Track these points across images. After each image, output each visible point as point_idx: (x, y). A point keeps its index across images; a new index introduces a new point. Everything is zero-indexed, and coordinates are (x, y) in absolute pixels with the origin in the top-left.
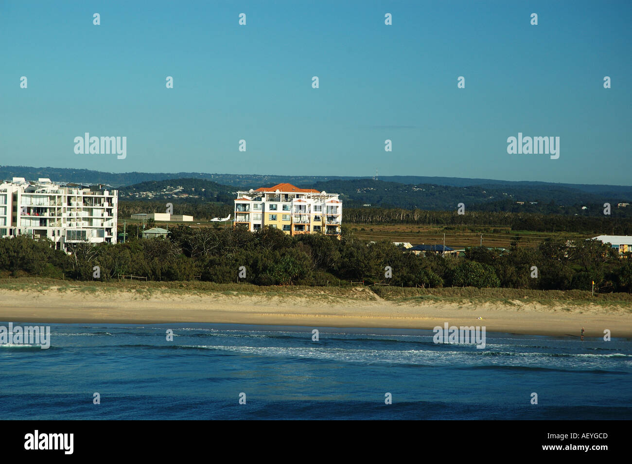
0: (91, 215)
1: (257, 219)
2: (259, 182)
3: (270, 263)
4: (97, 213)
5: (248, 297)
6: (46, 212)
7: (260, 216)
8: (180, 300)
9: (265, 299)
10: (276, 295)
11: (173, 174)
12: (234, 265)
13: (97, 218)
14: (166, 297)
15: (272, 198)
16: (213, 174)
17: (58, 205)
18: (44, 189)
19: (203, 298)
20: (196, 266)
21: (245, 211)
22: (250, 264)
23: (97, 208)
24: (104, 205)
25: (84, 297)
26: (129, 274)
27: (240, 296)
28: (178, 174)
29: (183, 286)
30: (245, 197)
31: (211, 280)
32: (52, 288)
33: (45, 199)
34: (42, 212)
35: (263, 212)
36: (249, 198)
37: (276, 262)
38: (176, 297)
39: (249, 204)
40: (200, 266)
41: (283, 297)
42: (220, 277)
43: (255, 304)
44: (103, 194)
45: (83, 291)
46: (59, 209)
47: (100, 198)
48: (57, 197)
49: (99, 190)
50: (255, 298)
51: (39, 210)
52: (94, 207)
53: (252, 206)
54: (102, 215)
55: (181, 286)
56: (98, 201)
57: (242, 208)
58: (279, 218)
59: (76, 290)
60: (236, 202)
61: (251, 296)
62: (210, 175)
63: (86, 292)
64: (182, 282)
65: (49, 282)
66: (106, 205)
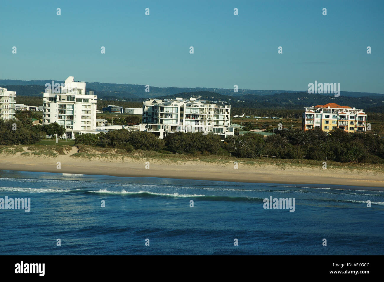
0: (218, 118)
1: (317, 123)
2: (241, 93)
3: (345, 150)
4: (221, 117)
5: (339, 169)
6: (198, 117)
7: (319, 121)
8: (301, 170)
9: (350, 171)
10: (355, 168)
11: (193, 88)
12: (324, 150)
13: (221, 120)
14: (294, 168)
15: (326, 111)
16: (215, 89)
17: (205, 113)
18: (196, 104)
19: (314, 169)
20: (303, 151)
21: (311, 118)
22: (333, 150)
23: (221, 115)
24: (225, 113)
25: (249, 167)
26: (266, 154)
27: (335, 169)
28: (195, 88)
29: (299, 162)
30: (311, 110)
31: (313, 159)
32: (230, 162)
33: (198, 110)
34: (196, 117)
35: (321, 119)
36: (314, 111)
37: (349, 149)
38: (299, 168)
39: (313, 115)
40: (305, 151)
41: (359, 170)
42: (318, 157)
43: (345, 173)
44: (224, 107)
45: (247, 164)
46: (205, 115)
47: (223, 110)
48: (204, 109)
49: (222, 105)
50: (343, 170)
51: (195, 116)
52: (219, 114)
53: (315, 116)
54: (224, 119)
55: (298, 162)
56: (222, 111)
57: (309, 117)
58: (331, 122)
59: (243, 163)
60: (306, 113)
61: (341, 169)
62: (213, 89)
63: (249, 164)
64: (298, 160)
65: (226, 159)
66: (226, 113)
